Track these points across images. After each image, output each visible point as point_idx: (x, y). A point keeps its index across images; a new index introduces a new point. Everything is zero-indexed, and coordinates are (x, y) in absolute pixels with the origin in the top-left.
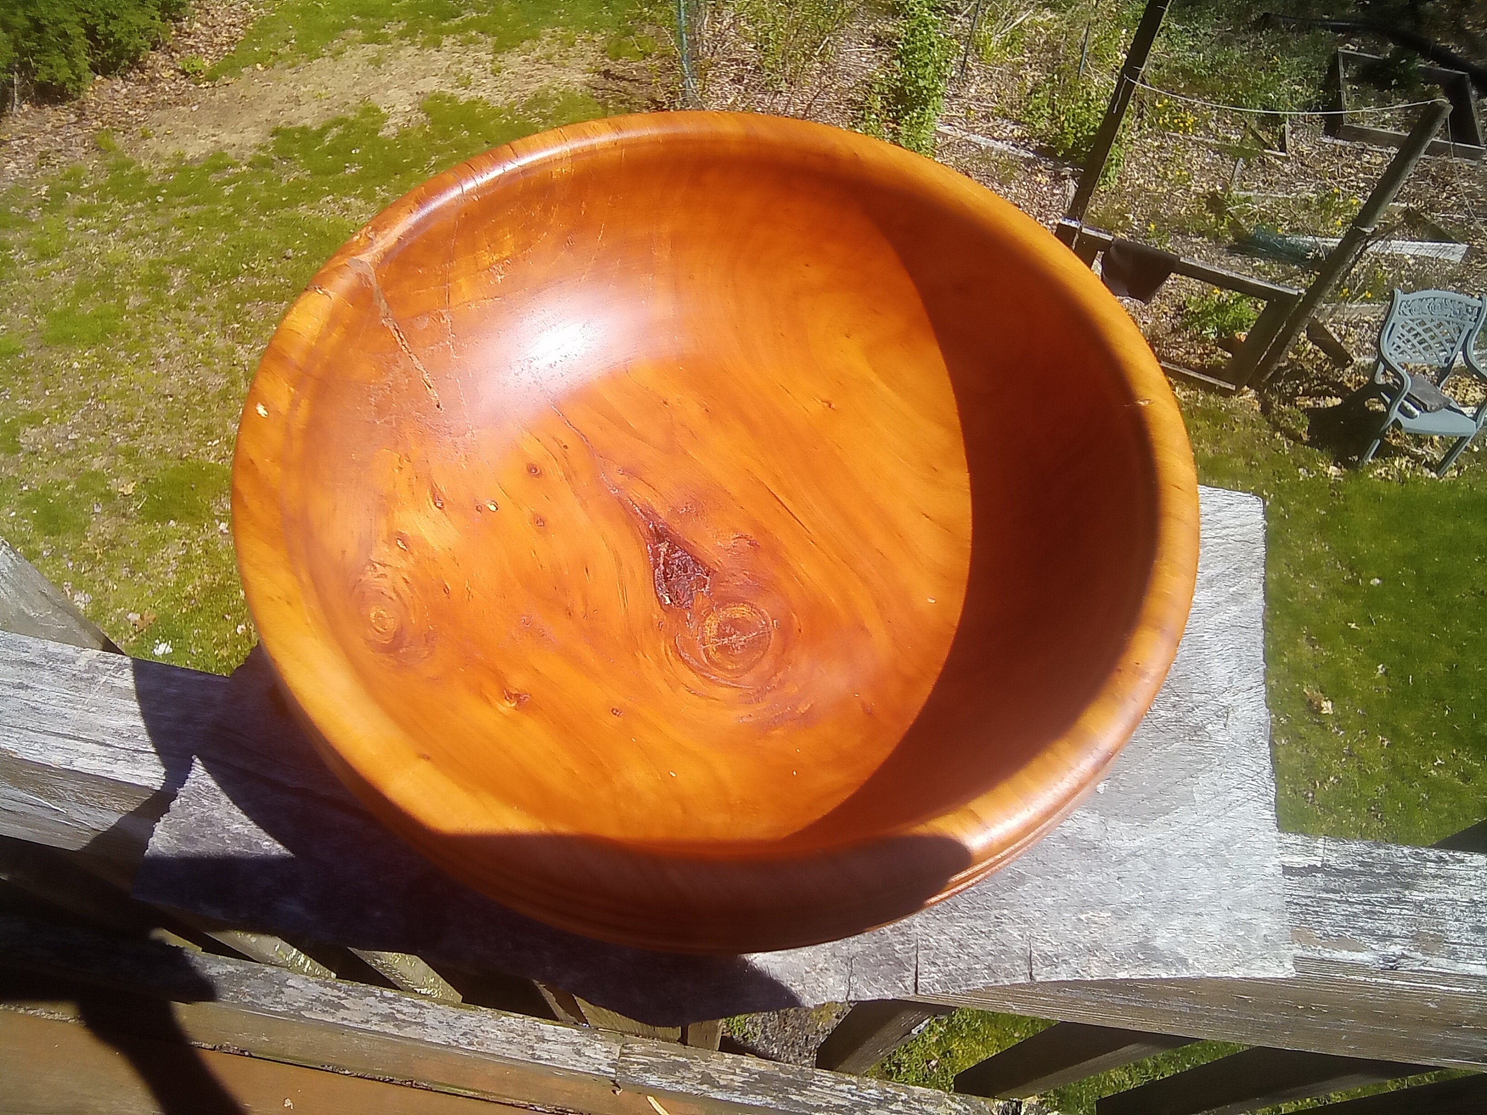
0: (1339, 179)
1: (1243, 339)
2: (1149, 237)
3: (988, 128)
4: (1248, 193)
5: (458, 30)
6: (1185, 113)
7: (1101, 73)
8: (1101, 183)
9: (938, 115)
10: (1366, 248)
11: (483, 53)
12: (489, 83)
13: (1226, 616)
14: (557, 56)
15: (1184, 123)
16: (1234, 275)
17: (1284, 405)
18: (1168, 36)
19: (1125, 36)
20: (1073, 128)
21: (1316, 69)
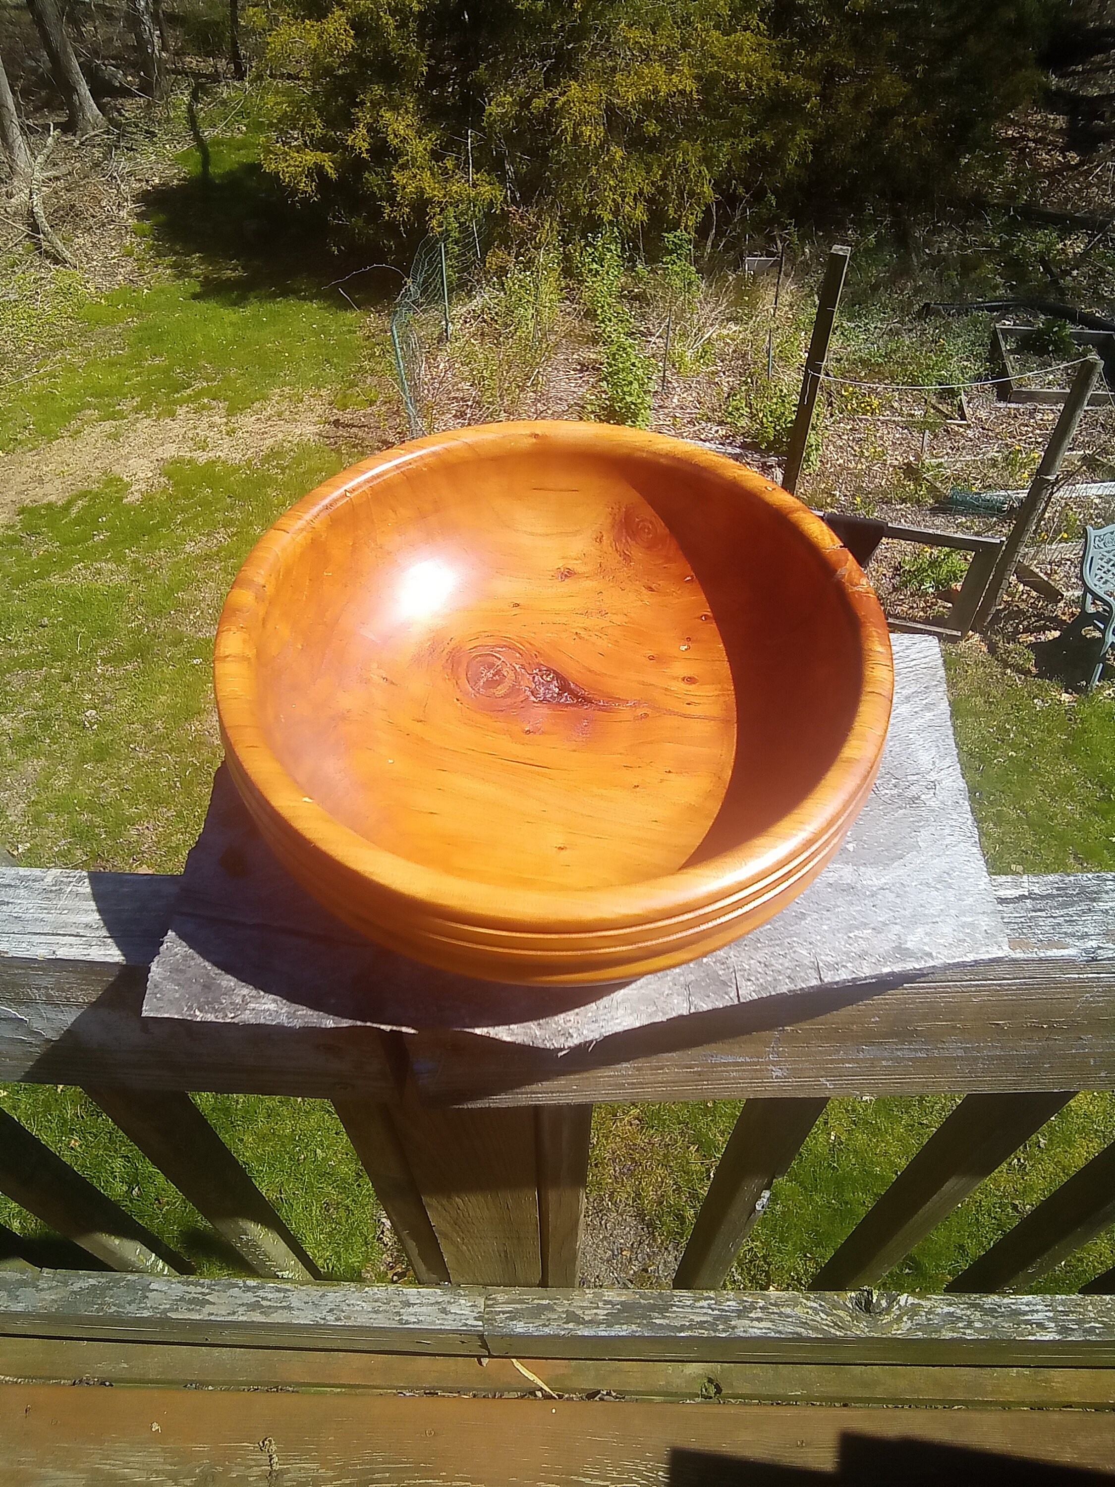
0: (1018, 438)
1: (959, 588)
2: (857, 509)
3: (694, 431)
4: (940, 460)
5: (189, 399)
6: (869, 397)
7: (788, 372)
8: (805, 467)
9: (647, 425)
10: (1052, 493)
11: (217, 417)
12: (227, 442)
13: (922, 721)
14: (288, 413)
15: (871, 406)
16: (939, 532)
17: (1009, 643)
18: (842, 333)
19: (804, 339)
20: (771, 422)
21: (979, 345)
